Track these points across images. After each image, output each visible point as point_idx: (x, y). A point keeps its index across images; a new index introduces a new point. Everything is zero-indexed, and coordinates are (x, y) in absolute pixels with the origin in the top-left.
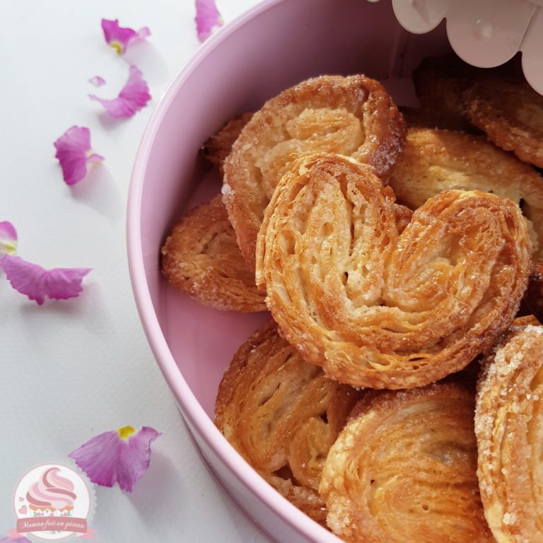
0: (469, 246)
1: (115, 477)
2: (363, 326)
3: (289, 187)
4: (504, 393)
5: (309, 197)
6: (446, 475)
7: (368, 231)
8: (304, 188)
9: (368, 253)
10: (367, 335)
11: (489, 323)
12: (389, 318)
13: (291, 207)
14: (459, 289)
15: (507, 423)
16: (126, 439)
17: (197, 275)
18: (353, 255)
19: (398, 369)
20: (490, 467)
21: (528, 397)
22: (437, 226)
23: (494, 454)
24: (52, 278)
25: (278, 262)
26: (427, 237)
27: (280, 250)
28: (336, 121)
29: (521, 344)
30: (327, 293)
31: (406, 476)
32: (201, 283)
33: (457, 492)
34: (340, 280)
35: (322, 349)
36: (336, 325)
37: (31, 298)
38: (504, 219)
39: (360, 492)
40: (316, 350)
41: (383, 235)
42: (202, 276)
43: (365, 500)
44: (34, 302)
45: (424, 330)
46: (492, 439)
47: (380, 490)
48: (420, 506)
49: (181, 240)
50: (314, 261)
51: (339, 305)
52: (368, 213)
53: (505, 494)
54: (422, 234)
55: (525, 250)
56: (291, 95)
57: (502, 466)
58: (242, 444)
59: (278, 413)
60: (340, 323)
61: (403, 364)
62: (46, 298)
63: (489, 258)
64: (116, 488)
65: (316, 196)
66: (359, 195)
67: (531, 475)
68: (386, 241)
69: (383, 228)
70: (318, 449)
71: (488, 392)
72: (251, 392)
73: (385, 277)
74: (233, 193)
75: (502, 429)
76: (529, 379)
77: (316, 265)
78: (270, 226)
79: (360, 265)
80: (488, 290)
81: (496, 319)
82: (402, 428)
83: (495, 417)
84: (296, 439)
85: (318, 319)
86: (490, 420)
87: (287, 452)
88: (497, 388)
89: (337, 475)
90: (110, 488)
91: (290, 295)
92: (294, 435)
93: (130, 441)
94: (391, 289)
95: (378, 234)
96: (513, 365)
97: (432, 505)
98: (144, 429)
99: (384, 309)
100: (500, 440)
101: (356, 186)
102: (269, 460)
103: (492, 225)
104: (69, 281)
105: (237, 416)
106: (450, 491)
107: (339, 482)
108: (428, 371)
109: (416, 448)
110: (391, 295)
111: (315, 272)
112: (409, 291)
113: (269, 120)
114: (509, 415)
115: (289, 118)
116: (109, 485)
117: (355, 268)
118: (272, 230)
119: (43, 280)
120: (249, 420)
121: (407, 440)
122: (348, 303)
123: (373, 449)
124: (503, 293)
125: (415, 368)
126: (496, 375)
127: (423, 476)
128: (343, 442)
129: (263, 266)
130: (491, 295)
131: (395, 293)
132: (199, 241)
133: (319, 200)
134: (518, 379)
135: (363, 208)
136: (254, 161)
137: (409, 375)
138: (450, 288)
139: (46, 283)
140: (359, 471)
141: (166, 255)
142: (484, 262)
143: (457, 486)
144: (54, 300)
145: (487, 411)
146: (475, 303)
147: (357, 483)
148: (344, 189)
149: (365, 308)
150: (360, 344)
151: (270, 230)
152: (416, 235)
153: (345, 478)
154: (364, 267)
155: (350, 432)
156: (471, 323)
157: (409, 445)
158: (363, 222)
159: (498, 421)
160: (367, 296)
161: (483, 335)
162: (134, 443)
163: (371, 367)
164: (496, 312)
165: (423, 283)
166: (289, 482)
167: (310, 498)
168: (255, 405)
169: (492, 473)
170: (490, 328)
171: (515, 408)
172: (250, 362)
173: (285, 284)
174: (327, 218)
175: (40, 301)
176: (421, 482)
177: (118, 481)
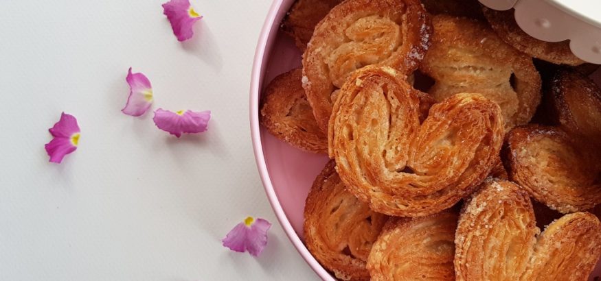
0: (464, 135)
1: (245, 248)
2: (394, 184)
3: (349, 94)
4: (472, 225)
5: (363, 99)
6: (438, 259)
7: (400, 123)
8: (359, 95)
9: (399, 139)
10: (396, 189)
11: (470, 182)
12: (410, 179)
13: (351, 106)
14: (454, 162)
15: (472, 240)
16: (249, 226)
17: (286, 131)
18: (390, 139)
19: (414, 209)
20: (460, 262)
21: (486, 226)
22: (445, 122)
23: (463, 256)
24: (185, 122)
25: (343, 145)
26: (437, 130)
27: (343, 137)
28: (382, 29)
29: (487, 196)
30: (373, 165)
31: (414, 262)
32: (290, 137)
33: (442, 268)
34: (381, 156)
35: (369, 197)
36: (378, 183)
37: (171, 133)
38: (488, 117)
39: (389, 271)
40: (366, 197)
41: (409, 127)
42: (291, 133)
43: (391, 275)
44: (174, 136)
45: (431, 186)
46: (463, 248)
47: (399, 270)
48: (421, 276)
49: (274, 107)
50: (365, 144)
51: (380, 172)
52: (401, 112)
53: (466, 275)
54: (434, 128)
55: (500, 136)
56: (349, 7)
57: (466, 262)
58: (322, 237)
59: (342, 217)
60: (380, 182)
61: (416, 206)
62: (182, 133)
63: (476, 142)
64: (247, 253)
65: (367, 98)
66: (396, 100)
67: (482, 266)
68: (412, 131)
69: (410, 122)
70: (365, 239)
71: (464, 222)
72: (325, 206)
73: (409, 154)
74: (309, 83)
75: (469, 244)
76: (488, 217)
77: (367, 146)
78: (337, 119)
79: (394, 147)
80: (472, 161)
81: (475, 180)
82: (414, 237)
83: (466, 237)
84: (352, 234)
85: (367, 178)
86: (463, 238)
87: (348, 241)
88: (469, 221)
89: (377, 263)
90: (242, 253)
91: (350, 164)
92: (351, 231)
93: (252, 227)
94: (413, 162)
95: (406, 126)
96: (480, 209)
97: (428, 275)
98: (259, 220)
99: (407, 175)
100: (467, 249)
101: (394, 93)
102: (337, 246)
103: (480, 121)
104: (197, 125)
105: (318, 221)
106: (438, 267)
107: (377, 266)
108: (431, 210)
109: (421, 247)
110: (412, 166)
111: (366, 151)
112: (423, 163)
113: (333, 28)
114: (474, 237)
115: (348, 26)
116: (243, 251)
117: (391, 148)
118: (339, 124)
119: (179, 124)
120: (325, 223)
121: (416, 243)
122: (386, 171)
123: (397, 249)
124: (481, 164)
125: (423, 208)
126: (470, 213)
127: (424, 261)
128: (380, 245)
129: (333, 145)
130: (474, 164)
131: (414, 165)
132: (286, 107)
133: (369, 102)
134: (482, 217)
135: (398, 108)
136: (324, 58)
137: (420, 212)
138: (449, 162)
139: (182, 126)
140: (389, 261)
141: (265, 117)
142: (472, 145)
143: (443, 264)
144: (187, 133)
145: (461, 233)
146: (463, 170)
147: (387, 267)
148: (385, 95)
149: (396, 173)
150: (392, 194)
151: (337, 123)
152: (431, 128)
153: (381, 264)
154: (396, 148)
155: (384, 241)
156: (459, 182)
157: (417, 245)
158: (397, 117)
159: (467, 239)
160: (398, 167)
161: (465, 190)
162: (255, 229)
163: (398, 207)
164: (475, 175)
165: (433, 158)
166: (349, 257)
167: (361, 266)
168: (328, 214)
169: (460, 265)
170: (470, 185)
171: (478, 233)
172: (324, 187)
173: (347, 158)
174: (374, 115)
175: (178, 135)
176: (423, 264)
177: (247, 249)
